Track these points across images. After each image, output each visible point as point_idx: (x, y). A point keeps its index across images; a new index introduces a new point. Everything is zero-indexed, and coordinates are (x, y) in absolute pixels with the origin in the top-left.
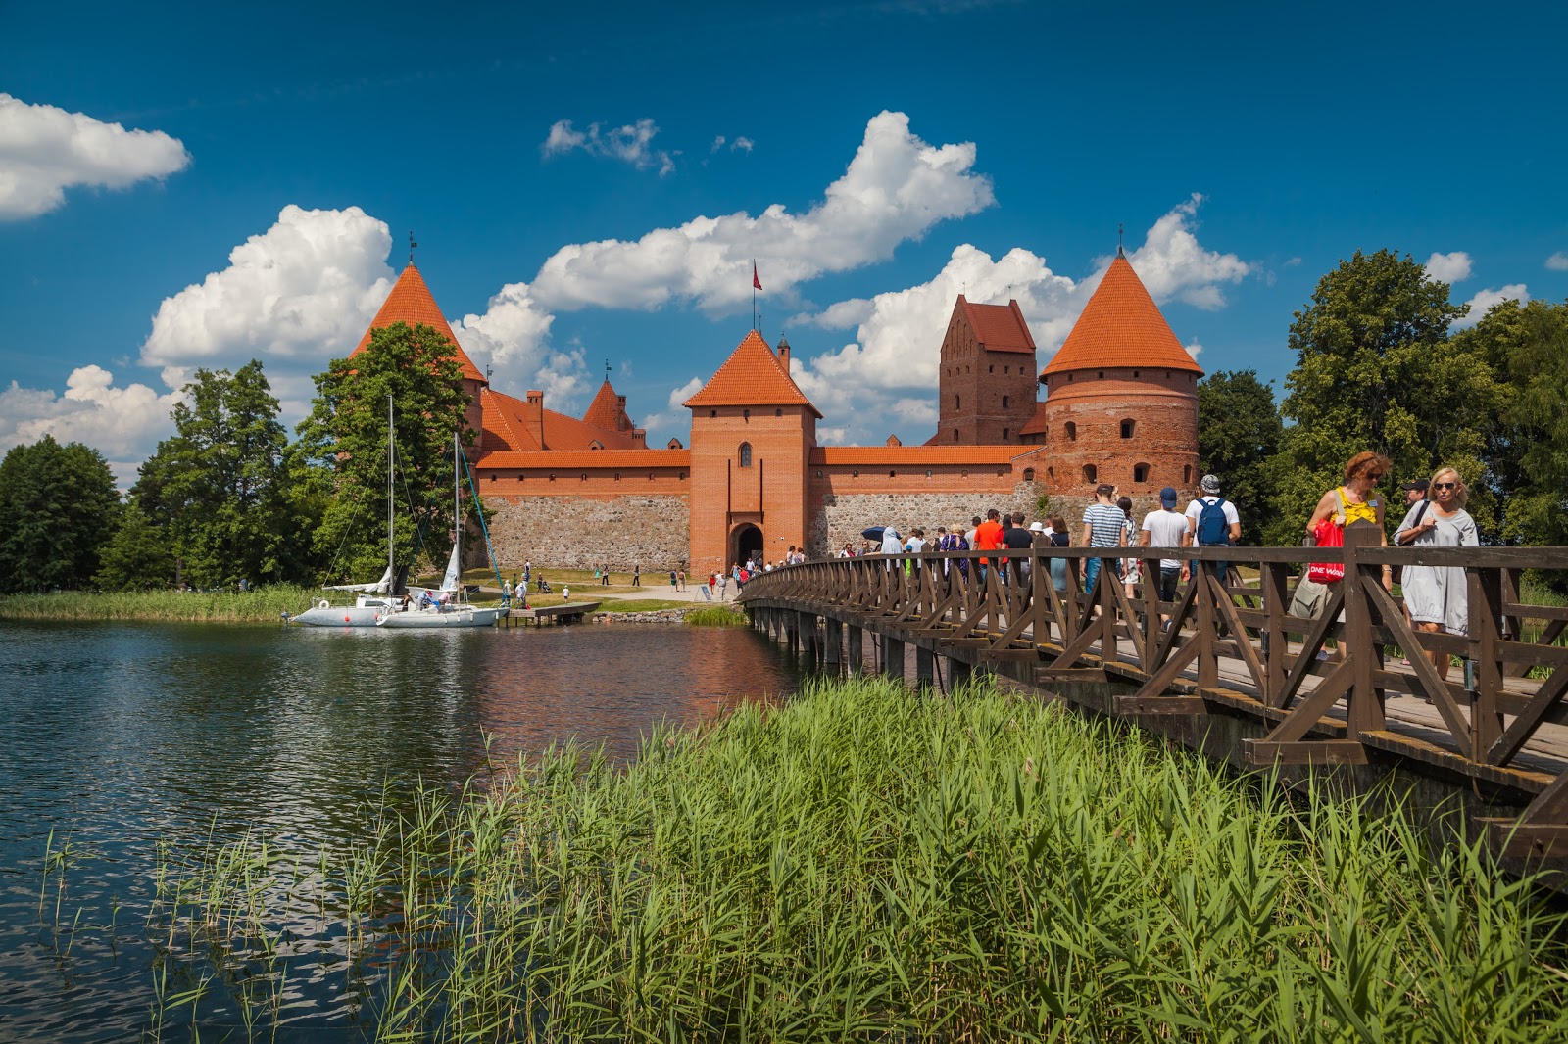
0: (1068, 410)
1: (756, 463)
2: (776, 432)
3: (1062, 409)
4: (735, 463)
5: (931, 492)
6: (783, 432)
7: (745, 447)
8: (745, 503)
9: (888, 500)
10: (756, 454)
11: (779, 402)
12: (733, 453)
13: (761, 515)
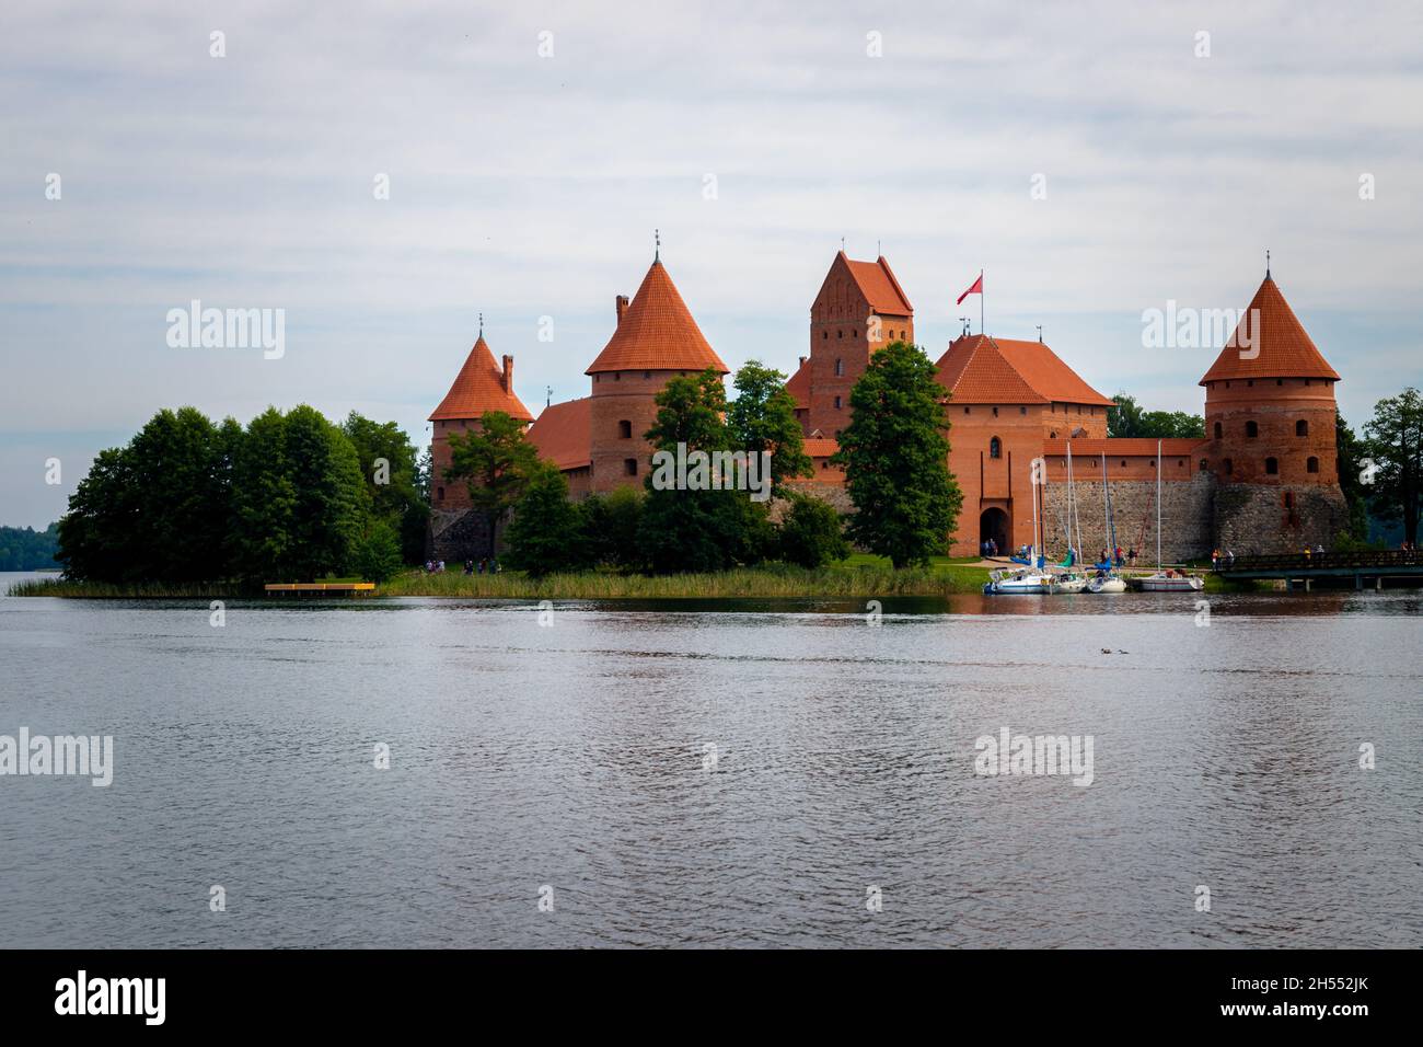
0: (1248, 412)
1: (1005, 455)
2: (1022, 427)
3: (1243, 410)
4: (987, 454)
5: (1126, 480)
6: (1027, 428)
7: (996, 442)
8: (997, 489)
9: (1091, 486)
10: (1005, 447)
11: (1023, 401)
12: (986, 445)
13: (1009, 502)
